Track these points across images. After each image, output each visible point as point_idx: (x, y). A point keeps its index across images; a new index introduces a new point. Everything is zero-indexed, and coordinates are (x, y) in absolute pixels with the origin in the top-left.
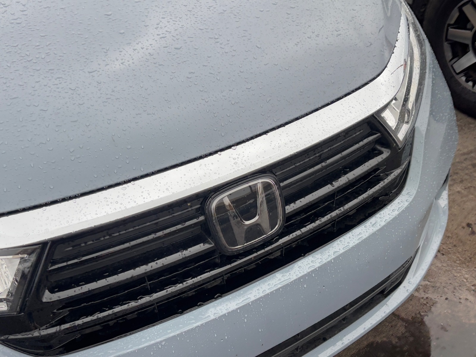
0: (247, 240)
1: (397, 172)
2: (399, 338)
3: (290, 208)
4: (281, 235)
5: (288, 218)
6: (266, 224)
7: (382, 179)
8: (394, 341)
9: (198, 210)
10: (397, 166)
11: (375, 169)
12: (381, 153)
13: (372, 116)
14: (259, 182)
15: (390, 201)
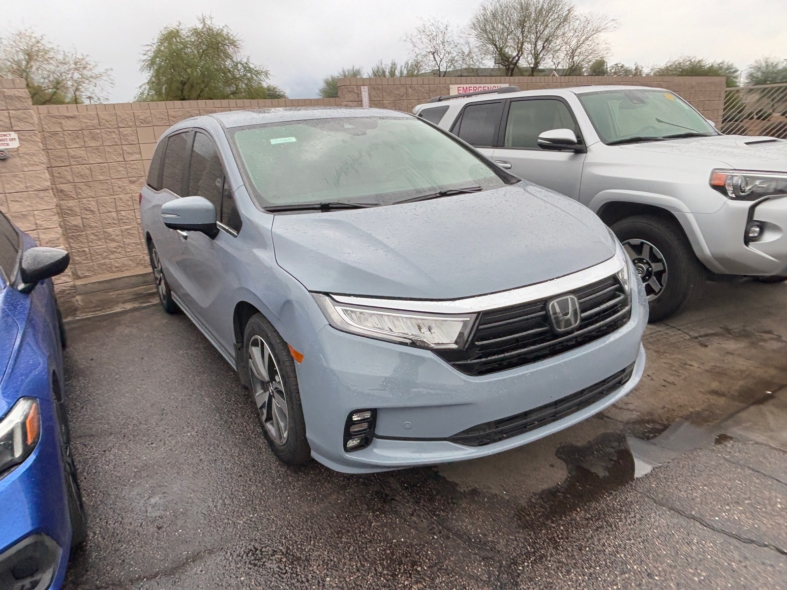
0: (565, 328)
1: (627, 308)
2: (621, 431)
3: (583, 315)
4: (580, 328)
5: (583, 320)
6: (573, 320)
7: (618, 312)
8: (618, 432)
9: (542, 307)
10: (627, 305)
11: (615, 305)
12: (620, 296)
13: (615, 274)
14: (569, 297)
15: (625, 323)
